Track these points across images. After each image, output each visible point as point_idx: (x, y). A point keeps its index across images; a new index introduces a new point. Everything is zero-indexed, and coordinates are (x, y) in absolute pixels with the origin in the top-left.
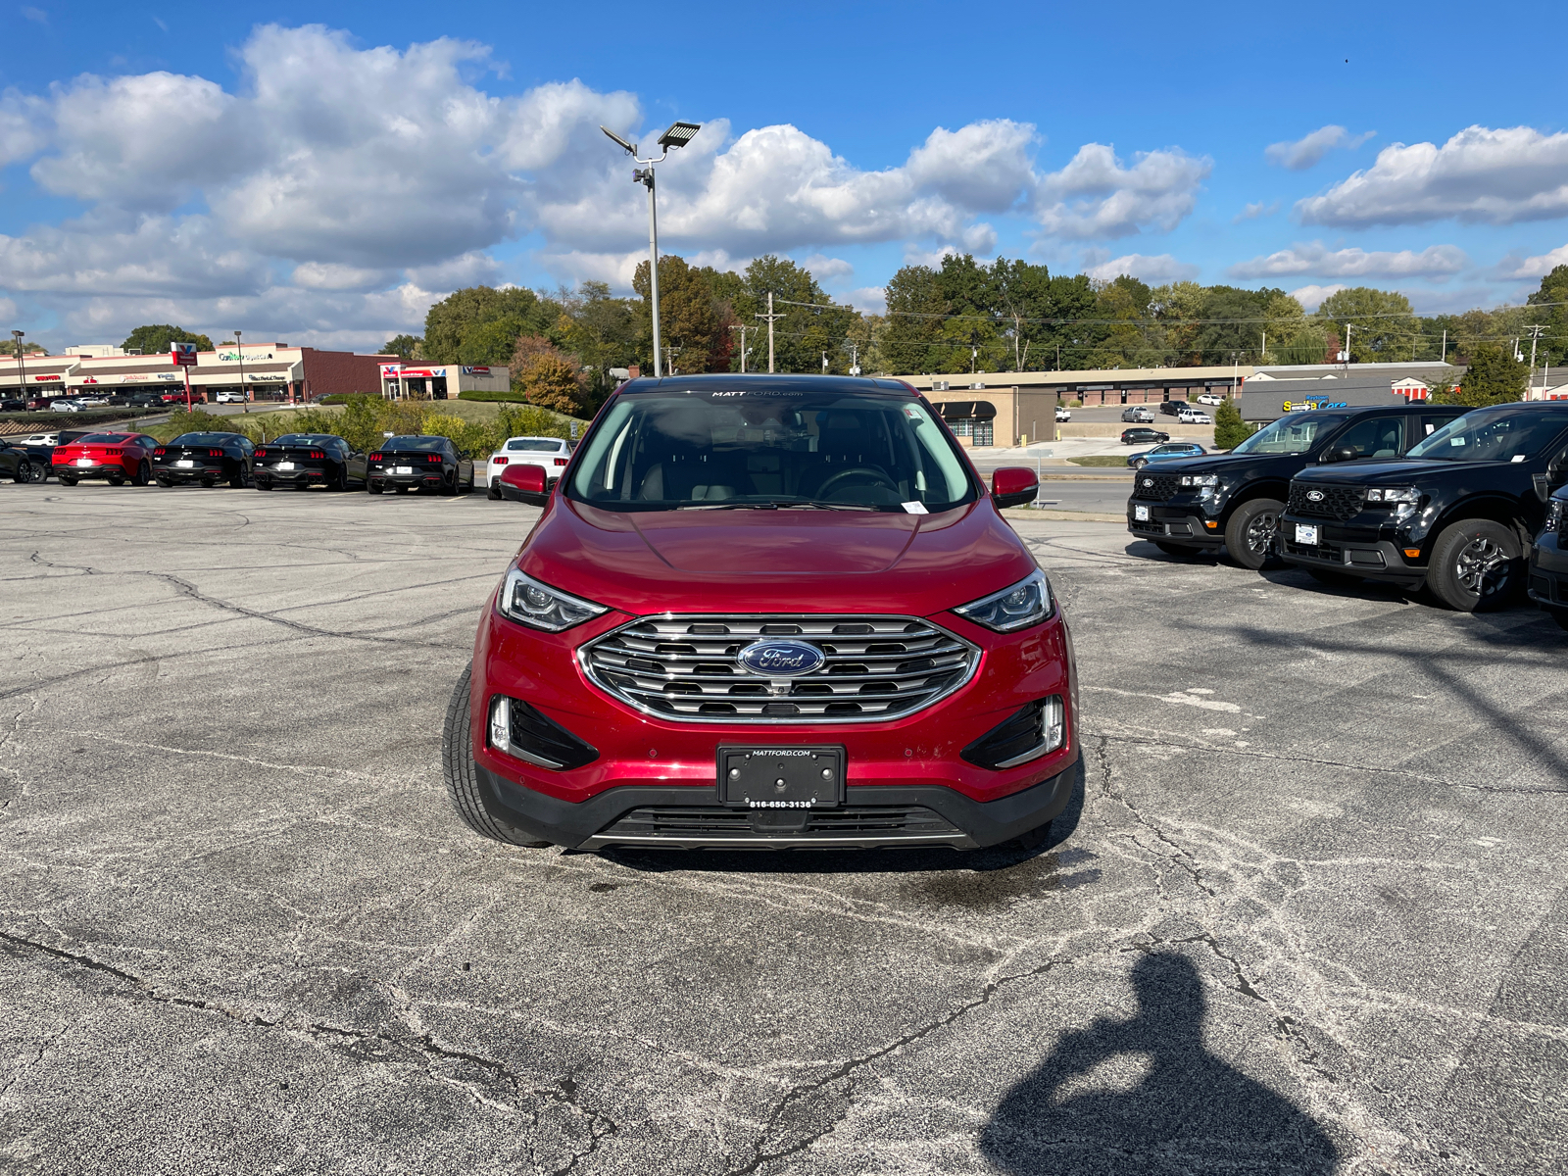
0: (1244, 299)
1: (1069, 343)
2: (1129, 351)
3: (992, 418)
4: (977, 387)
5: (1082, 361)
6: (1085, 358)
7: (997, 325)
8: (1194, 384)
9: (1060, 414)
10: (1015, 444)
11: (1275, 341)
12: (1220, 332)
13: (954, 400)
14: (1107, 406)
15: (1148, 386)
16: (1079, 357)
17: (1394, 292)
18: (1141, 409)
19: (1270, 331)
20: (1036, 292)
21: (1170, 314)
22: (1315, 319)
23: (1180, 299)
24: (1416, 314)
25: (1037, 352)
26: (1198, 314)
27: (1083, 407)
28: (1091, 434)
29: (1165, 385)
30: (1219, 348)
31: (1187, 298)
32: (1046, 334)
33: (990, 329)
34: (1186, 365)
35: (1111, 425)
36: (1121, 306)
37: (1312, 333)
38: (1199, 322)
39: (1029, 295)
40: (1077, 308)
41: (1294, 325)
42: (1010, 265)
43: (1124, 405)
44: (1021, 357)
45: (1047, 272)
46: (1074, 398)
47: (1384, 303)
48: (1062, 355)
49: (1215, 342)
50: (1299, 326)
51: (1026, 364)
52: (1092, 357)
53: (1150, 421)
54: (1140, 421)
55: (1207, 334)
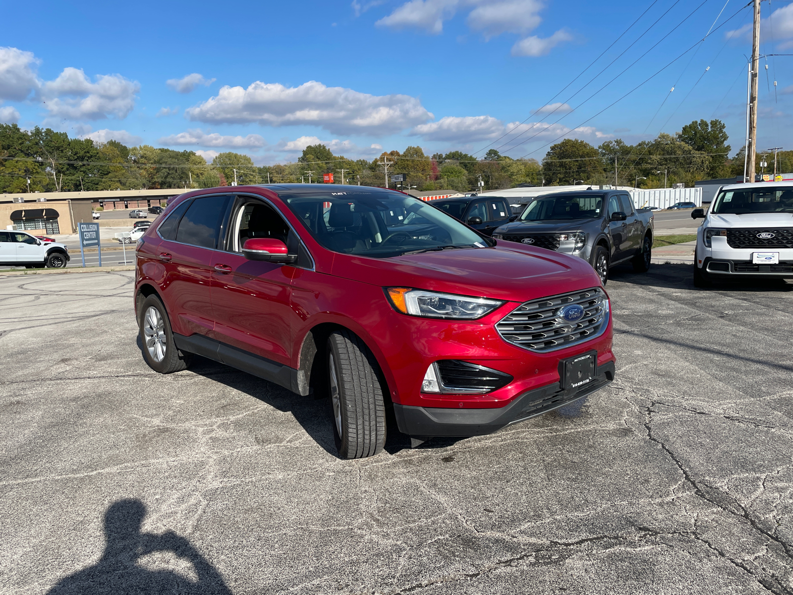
0: (176, 156)
1: (87, 176)
2: (123, 180)
3: (57, 218)
4: (41, 201)
5: (96, 186)
6: (97, 184)
7: (40, 165)
8: (163, 198)
9: (94, 215)
10: (73, 232)
11: (195, 177)
12: (169, 172)
13: (30, 208)
14: (118, 210)
15: (138, 199)
16: (94, 184)
17: (244, 155)
18: (139, 211)
19: (192, 172)
20: (62, 147)
21: (141, 162)
22: (212, 167)
23: (145, 154)
24: (255, 166)
25: (68, 181)
26: (155, 162)
27: (104, 211)
28: (114, 225)
29: (148, 198)
30: (169, 180)
31: (149, 154)
32: (72, 171)
33: (36, 167)
34: (153, 188)
35: (124, 220)
36: (114, 157)
37: (213, 173)
38: (158, 166)
39: (58, 148)
40: (88, 157)
41: (203, 169)
42: (43, 131)
43: (127, 209)
44: (58, 184)
45: (67, 136)
46: (98, 206)
47: (241, 160)
48: (84, 183)
49: (166, 177)
50: (206, 170)
51: (62, 188)
52: (102, 184)
53: (145, 217)
54: (139, 217)
55: (162, 173)
